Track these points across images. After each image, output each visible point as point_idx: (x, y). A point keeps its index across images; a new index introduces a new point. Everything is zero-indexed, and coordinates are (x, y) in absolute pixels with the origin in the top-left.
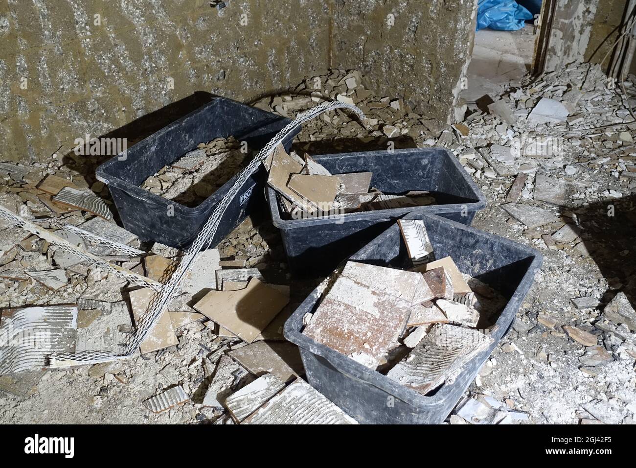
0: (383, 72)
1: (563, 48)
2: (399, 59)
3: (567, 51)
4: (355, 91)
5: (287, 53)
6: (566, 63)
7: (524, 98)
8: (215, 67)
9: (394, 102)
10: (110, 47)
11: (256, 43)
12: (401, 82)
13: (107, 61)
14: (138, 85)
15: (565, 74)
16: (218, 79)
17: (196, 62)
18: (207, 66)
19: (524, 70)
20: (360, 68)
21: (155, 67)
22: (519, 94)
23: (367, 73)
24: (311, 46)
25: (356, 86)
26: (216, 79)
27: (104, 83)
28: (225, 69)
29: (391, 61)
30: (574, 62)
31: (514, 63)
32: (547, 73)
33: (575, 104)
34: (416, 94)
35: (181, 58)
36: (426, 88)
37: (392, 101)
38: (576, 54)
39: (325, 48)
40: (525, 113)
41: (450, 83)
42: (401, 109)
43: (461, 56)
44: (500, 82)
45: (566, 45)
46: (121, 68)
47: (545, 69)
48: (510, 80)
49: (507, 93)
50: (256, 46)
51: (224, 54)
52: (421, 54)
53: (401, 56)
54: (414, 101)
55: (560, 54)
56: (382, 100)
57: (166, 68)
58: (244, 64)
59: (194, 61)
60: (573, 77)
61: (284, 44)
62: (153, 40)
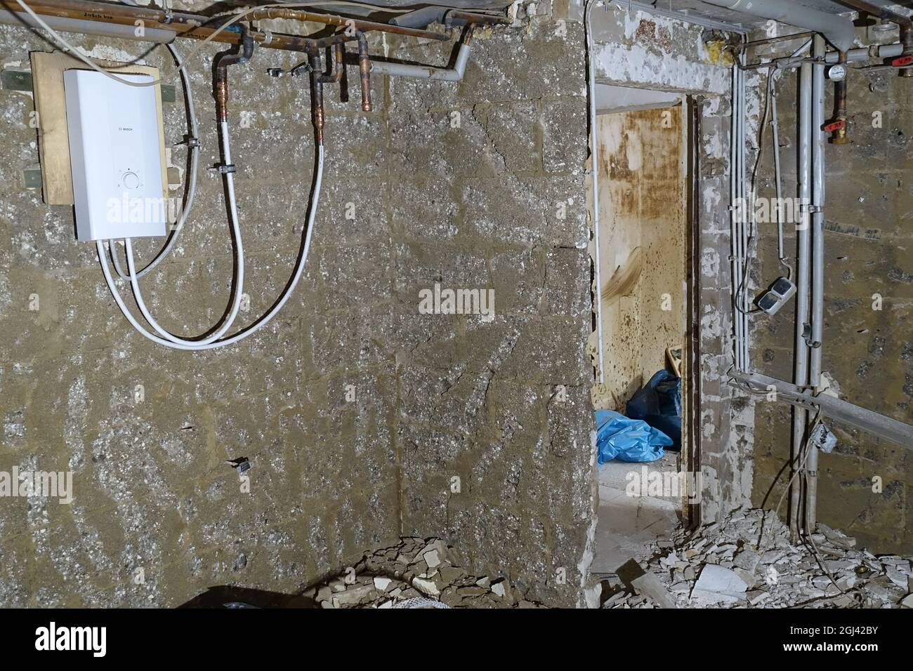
0: (476, 541)
1: (721, 491)
2: (498, 521)
3: (727, 494)
4: (438, 570)
5: (338, 521)
6: (730, 510)
7: (682, 566)
8: (232, 551)
9: (497, 585)
10: (75, 537)
11: (293, 511)
12: (504, 555)
13: (68, 559)
14: (112, 590)
15: (730, 526)
16: (236, 569)
17: (205, 547)
18: (220, 551)
19: (675, 519)
20: (443, 534)
21: (141, 560)
22: (671, 560)
23: (454, 541)
24: (372, 507)
25: (439, 562)
26: (232, 569)
27: (60, 593)
28: (247, 553)
29: (486, 525)
30: (740, 508)
31: (658, 511)
32: (706, 526)
33: (753, 572)
34: (526, 571)
35: (181, 543)
36: (540, 563)
37: (493, 583)
38: (740, 497)
39: (393, 508)
40: (686, 589)
41: (573, 554)
42: (507, 595)
43: (584, 516)
44: (644, 539)
45: (724, 486)
46: (88, 567)
47: (702, 519)
48: (657, 536)
49: (656, 558)
50: (293, 515)
51: (245, 532)
52: (528, 515)
53: (501, 518)
54: (524, 582)
55: (718, 498)
56: (478, 583)
57: (158, 560)
58: (274, 542)
59: (200, 545)
60: (742, 530)
61: (333, 509)
62: (141, 521)
